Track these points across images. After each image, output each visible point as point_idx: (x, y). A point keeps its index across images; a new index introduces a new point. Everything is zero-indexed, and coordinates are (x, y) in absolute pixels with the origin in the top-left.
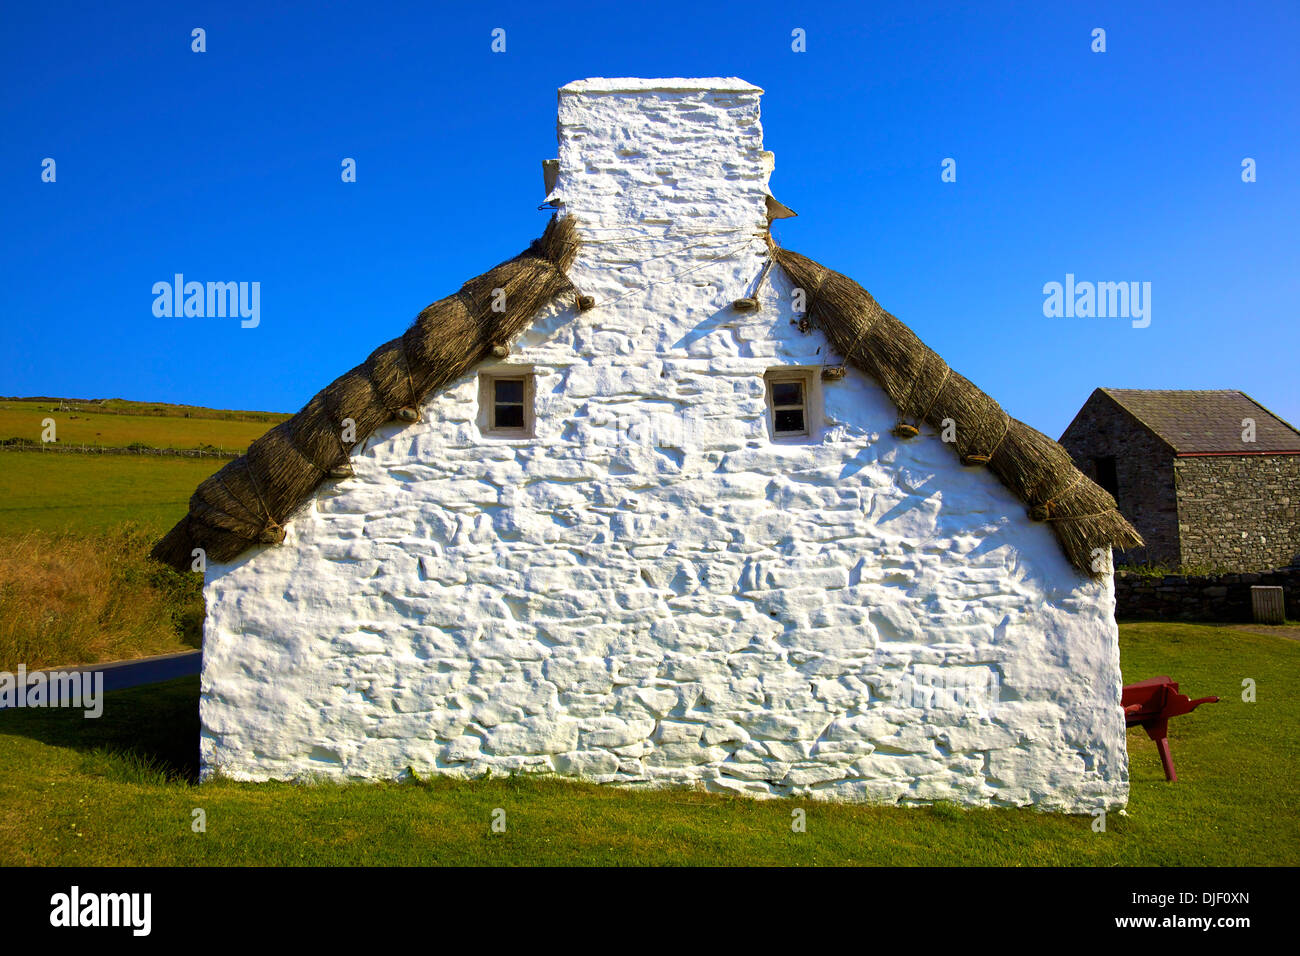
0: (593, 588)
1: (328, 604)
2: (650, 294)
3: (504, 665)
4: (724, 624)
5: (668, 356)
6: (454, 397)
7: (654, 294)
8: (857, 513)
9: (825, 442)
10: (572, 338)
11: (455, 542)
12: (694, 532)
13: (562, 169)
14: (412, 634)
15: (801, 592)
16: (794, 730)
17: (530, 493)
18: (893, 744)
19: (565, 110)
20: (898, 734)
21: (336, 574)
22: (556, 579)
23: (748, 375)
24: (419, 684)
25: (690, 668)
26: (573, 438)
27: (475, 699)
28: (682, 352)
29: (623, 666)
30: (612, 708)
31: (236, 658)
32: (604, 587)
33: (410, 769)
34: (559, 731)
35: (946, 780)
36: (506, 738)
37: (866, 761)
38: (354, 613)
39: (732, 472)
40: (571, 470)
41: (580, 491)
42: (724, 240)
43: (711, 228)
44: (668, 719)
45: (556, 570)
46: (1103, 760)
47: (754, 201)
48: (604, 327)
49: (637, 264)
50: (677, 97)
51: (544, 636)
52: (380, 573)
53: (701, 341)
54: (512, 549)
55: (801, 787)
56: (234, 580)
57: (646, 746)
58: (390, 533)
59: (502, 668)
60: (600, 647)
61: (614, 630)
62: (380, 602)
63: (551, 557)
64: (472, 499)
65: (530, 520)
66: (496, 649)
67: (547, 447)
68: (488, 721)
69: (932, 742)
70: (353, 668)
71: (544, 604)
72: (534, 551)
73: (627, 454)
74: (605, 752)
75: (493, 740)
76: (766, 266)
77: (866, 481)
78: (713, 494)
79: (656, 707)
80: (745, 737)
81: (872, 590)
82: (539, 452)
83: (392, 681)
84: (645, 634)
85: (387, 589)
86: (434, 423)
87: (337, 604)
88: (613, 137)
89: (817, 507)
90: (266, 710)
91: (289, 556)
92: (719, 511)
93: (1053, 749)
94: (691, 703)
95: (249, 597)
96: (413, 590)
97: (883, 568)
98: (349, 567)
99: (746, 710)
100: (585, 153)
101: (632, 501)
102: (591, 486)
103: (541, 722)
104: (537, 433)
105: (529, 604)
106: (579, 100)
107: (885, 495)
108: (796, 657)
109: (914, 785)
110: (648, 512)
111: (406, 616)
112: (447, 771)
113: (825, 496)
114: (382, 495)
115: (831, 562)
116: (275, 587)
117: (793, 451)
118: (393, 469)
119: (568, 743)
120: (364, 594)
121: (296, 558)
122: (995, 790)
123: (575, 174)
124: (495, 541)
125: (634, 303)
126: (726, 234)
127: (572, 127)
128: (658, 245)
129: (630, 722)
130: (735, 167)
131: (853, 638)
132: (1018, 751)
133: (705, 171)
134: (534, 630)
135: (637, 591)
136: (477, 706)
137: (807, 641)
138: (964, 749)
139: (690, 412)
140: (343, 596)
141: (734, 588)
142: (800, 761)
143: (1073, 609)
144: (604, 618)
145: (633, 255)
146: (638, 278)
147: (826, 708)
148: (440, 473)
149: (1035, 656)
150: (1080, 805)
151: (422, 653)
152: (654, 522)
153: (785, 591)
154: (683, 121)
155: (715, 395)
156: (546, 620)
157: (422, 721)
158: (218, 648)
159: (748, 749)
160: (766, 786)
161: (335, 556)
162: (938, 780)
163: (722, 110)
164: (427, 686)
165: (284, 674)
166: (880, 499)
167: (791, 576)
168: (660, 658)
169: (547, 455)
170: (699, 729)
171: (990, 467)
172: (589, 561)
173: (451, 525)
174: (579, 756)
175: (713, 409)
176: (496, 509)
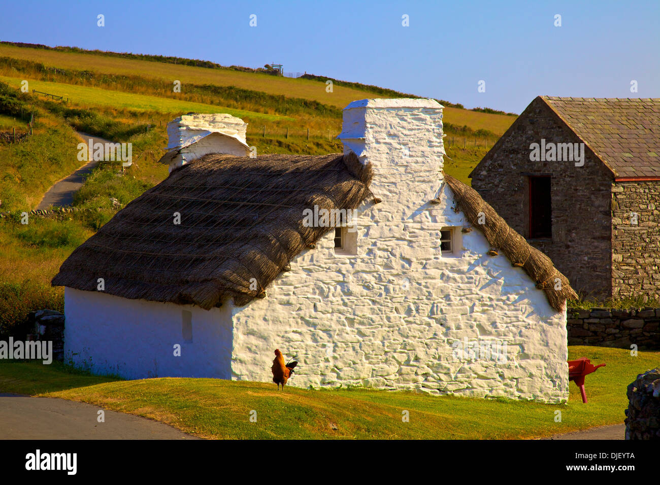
0: (378, 314)
1: (280, 322)
2: (399, 196)
3: (346, 345)
4: (424, 328)
5: (406, 222)
6: (327, 238)
7: (401, 197)
8: (473, 285)
9: (463, 257)
10: (370, 214)
11: (327, 297)
12: (414, 292)
13: (366, 142)
14: (311, 333)
15: (452, 316)
16: (449, 369)
17: (355, 277)
18: (484, 375)
19: (368, 115)
20: (486, 371)
21: (283, 310)
22: (365, 311)
23: (435, 230)
24: (315, 353)
25: (412, 346)
26: (371, 255)
27: (335, 358)
28: (411, 220)
29: (389, 344)
30: (384, 361)
31: (245, 345)
32: (382, 314)
33: (311, 386)
34: (366, 370)
35: (502, 390)
36: (346, 374)
37: (474, 381)
38: (290, 325)
39: (428, 269)
40: (370, 268)
41: (373, 276)
42: (428, 174)
43: (423, 168)
44: (403, 365)
45: (365, 307)
46: (560, 383)
47: (439, 156)
48: (383, 210)
49: (395, 184)
50: (411, 110)
51: (360, 333)
52: (300, 309)
53: (418, 216)
54: (348, 299)
55: (451, 391)
56: (244, 313)
57: (396, 376)
58: (303, 293)
59: (345, 346)
60: (380, 337)
61: (386, 331)
62: (299, 321)
63: (363, 302)
64: (334, 279)
65: (356, 288)
66: (343, 338)
67: (361, 259)
68: (340, 367)
69: (498, 374)
70: (290, 347)
71: (360, 321)
72: (357, 300)
73: (391, 261)
74: (381, 378)
75: (342, 374)
76: (443, 184)
77: (477, 273)
78: (421, 278)
79: (400, 360)
80: (431, 372)
81: (478, 315)
82: (359, 260)
83: (304, 352)
84: (396, 332)
85: (303, 315)
86: (319, 249)
87: (284, 322)
88: (386, 128)
89: (459, 283)
90: (257, 365)
91: (265, 303)
92: (424, 284)
93: (541, 378)
94: (412, 359)
95: (250, 321)
96: (312, 316)
97: (482, 307)
98: (288, 307)
99: (432, 362)
100: (375, 134)
101: (393, 280)
102: (377, 274)
103: (359, 367)
104: (358, 253)
105: (355, 321)
106: (373, 111)
107: (484, 278)
108: (450, 341)
109: (491, 391)
110: (398, 284)
111: (309, 326)
112: (325, 387)
113: (462, 279)
114: (300, 278)
115: (463, 304)
116: (260, 316)
117: (450, 260)
118: (304, 267)
119: (368, 375)
120: (294, 318)
121: (268, 304)
122: (520, 394)
123: (371, 144)
124: (342, 296)
125: (394, 200)
126: (428, 171)
127: (370, 123)
128: (403, 176)
129: (390, 366)
130: (433, 142)
131: (470, 334)
132: (529, 379)
133: (421, 143)
134: (356, 331)
135: (394, 315)
136: (336, 361)
137: (454, 335)
138: (509, 377)
139: (414, 245)
140: (286, 318)
141: (428, 314)
142: (450, 381)
143: (551, 324)
144: (382, 326)
145: (393, 180)
146: (395, 190)
147: (460, 361)
148: (322, 269)
149: (536, 342)
150: (551, 400)
151: (315, 341)
152: (400, 288)
153: (447, 315)
154: (413, 121)
155: (423, 238)
156: (361, 327)
157: (316, 368)
158: (238, 341)
159: (432, 377)
160: (438, 391)
161: (283, 303)
162: (500, 389)
163: (427, 116)
164: (318, 353)
165: (264, 350)
166: (481, 279)
167: (449, 309)
168: (402, 341)
169: (361, 262)
170: (415, 369)
171: (524, 268)
172: (377, 304)
173: (326, 290)
174: (372, 380)
175: (422, 243)
176: (342, 284)
